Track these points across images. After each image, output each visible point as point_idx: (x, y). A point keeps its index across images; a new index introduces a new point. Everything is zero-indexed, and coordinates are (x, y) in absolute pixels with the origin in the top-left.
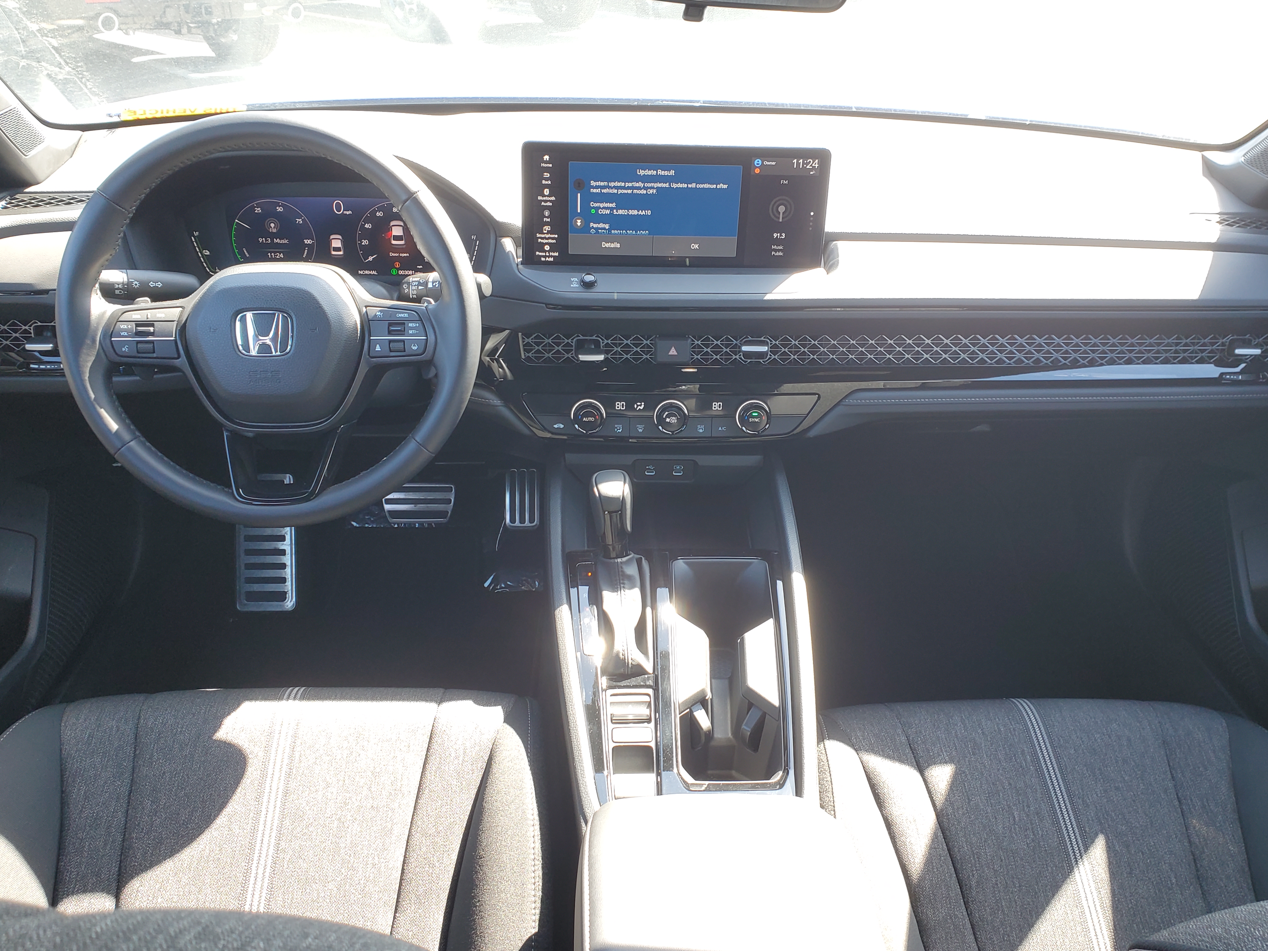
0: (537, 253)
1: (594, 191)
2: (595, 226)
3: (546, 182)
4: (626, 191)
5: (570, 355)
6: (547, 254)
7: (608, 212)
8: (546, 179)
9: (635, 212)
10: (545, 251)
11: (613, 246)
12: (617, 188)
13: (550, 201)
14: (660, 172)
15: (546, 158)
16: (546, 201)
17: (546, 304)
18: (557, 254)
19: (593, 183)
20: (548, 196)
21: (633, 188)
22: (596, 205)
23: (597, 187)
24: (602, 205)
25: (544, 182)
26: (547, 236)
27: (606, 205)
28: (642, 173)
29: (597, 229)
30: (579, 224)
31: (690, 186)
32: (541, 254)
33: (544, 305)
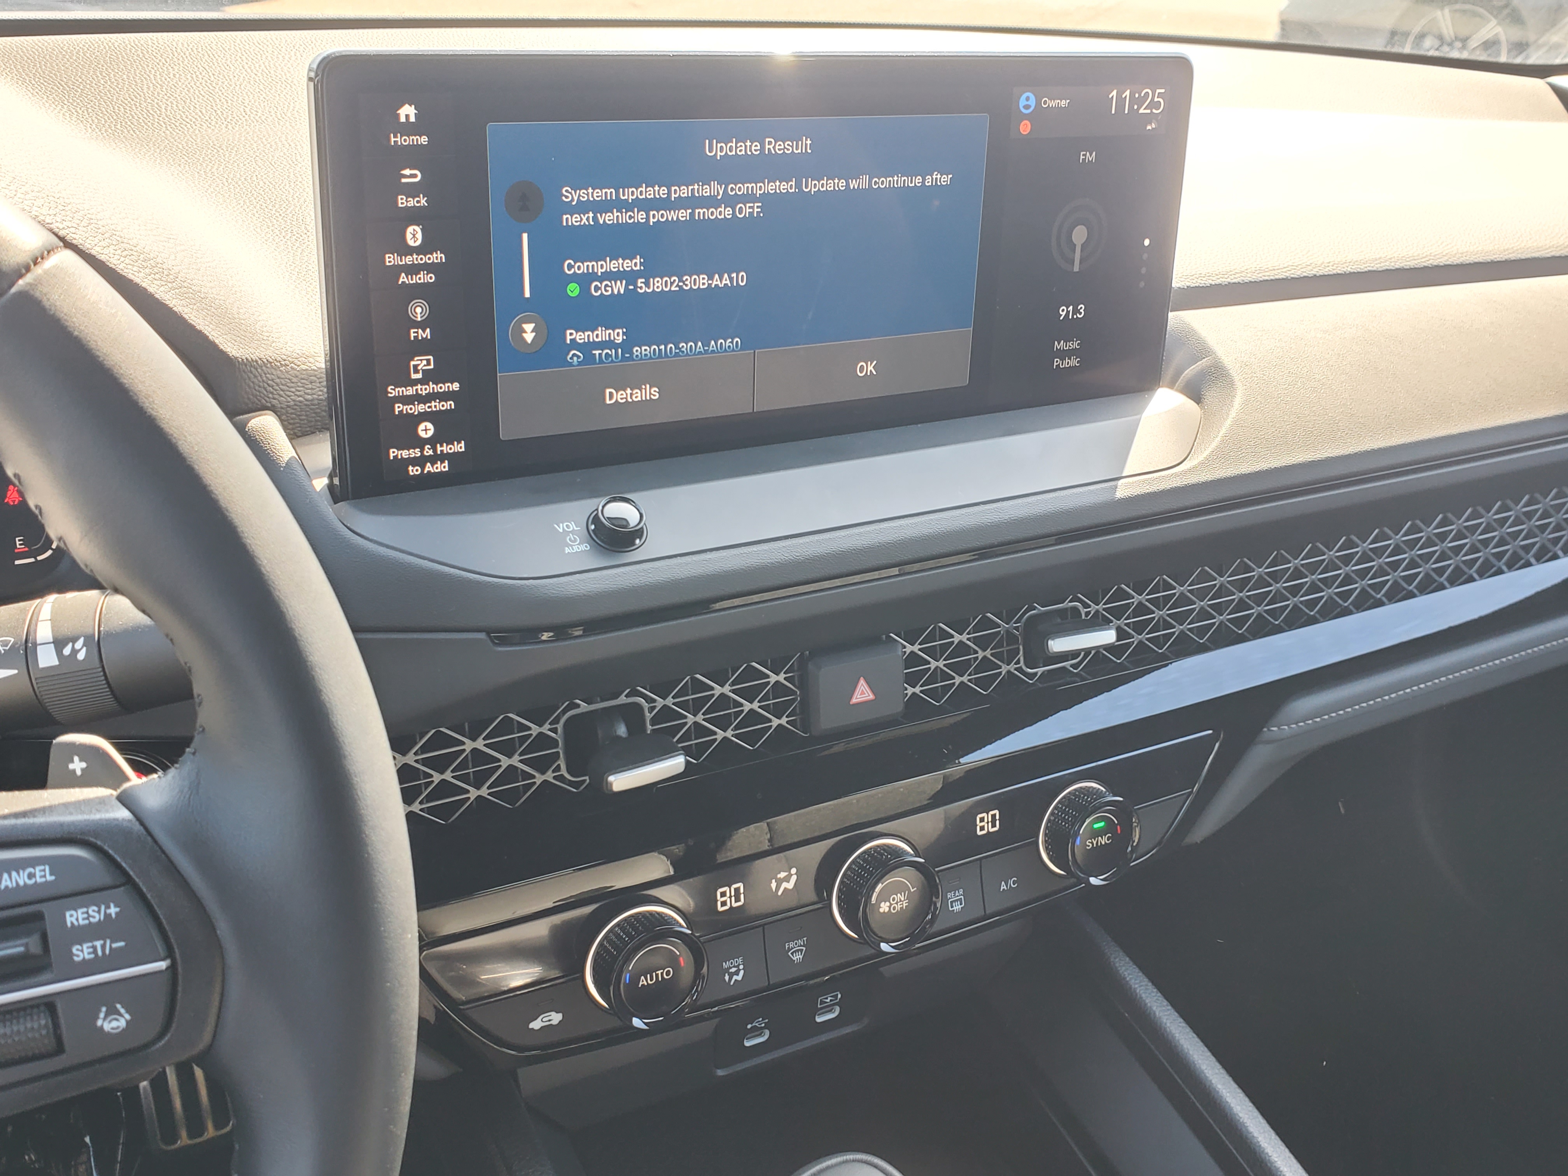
0: (393, 453)
1: (574, 220)
2: (581, 337)
3: (412, 203)
4: (672, 215)
5: (549, 776)
6: (427, 451)
7: (619, 287)
8: (412, 191)
9: (702, 282)
10: (421, 443)
11: (638, 396)
12: (647, 205)
13: (428, 268)
14: (775, 147)
15: (407, 112)
16: (412, 270)
17: (488, 633)
18: (459, 447)
19: (570, 195)
20: (419, 250)
21: (692, 202)
22: (582, 268)
23: (582, 208)
24: (600, 267)
25: (402, 201)
26: (424, 390)
27: (613, 265)
28: (718, 150)
29: (587, 348)
30: (529, 337)
31: (853, 184)
32: (405, 454)
33: (482, 636)
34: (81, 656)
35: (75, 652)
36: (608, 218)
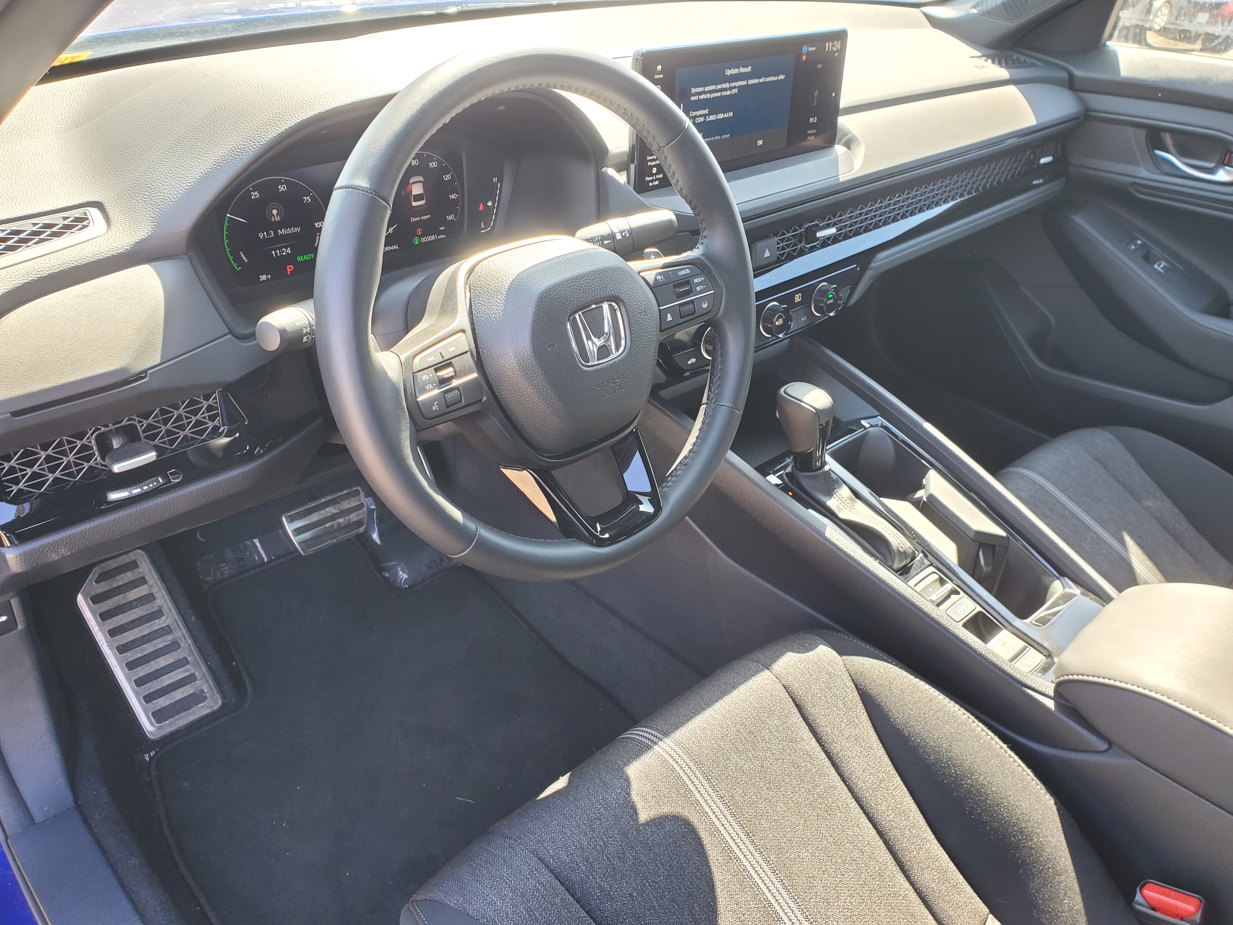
0: (646, 178)
1: (694, 98)
4: (716, 95)
6: (654, 178)
7: (702, 119)
9: (722, 116)
10: (653, 175)
12: (711, 92)
14: (741, 70)
15: (659, 68)
19: (694, 90)
21: (721, 90)
22: (694, 114)
23: (696, 94)
24: (698, 113)
27: (701, 112)
31: (761, 81)
32: (649, 179)
33: (688, 233)
34: (627, 235)
35: (625, 234)
36: (701, 97)
